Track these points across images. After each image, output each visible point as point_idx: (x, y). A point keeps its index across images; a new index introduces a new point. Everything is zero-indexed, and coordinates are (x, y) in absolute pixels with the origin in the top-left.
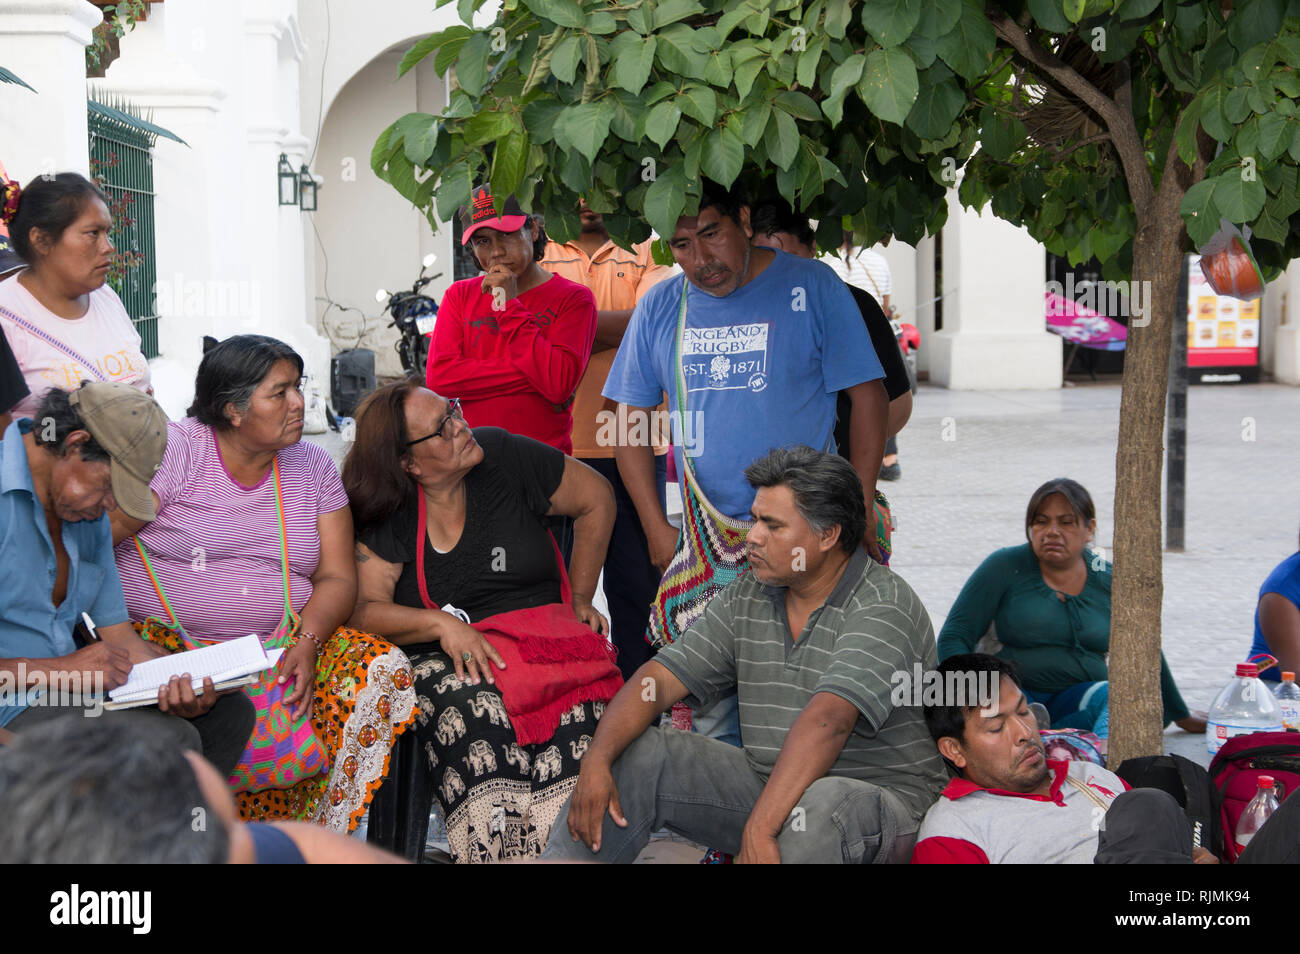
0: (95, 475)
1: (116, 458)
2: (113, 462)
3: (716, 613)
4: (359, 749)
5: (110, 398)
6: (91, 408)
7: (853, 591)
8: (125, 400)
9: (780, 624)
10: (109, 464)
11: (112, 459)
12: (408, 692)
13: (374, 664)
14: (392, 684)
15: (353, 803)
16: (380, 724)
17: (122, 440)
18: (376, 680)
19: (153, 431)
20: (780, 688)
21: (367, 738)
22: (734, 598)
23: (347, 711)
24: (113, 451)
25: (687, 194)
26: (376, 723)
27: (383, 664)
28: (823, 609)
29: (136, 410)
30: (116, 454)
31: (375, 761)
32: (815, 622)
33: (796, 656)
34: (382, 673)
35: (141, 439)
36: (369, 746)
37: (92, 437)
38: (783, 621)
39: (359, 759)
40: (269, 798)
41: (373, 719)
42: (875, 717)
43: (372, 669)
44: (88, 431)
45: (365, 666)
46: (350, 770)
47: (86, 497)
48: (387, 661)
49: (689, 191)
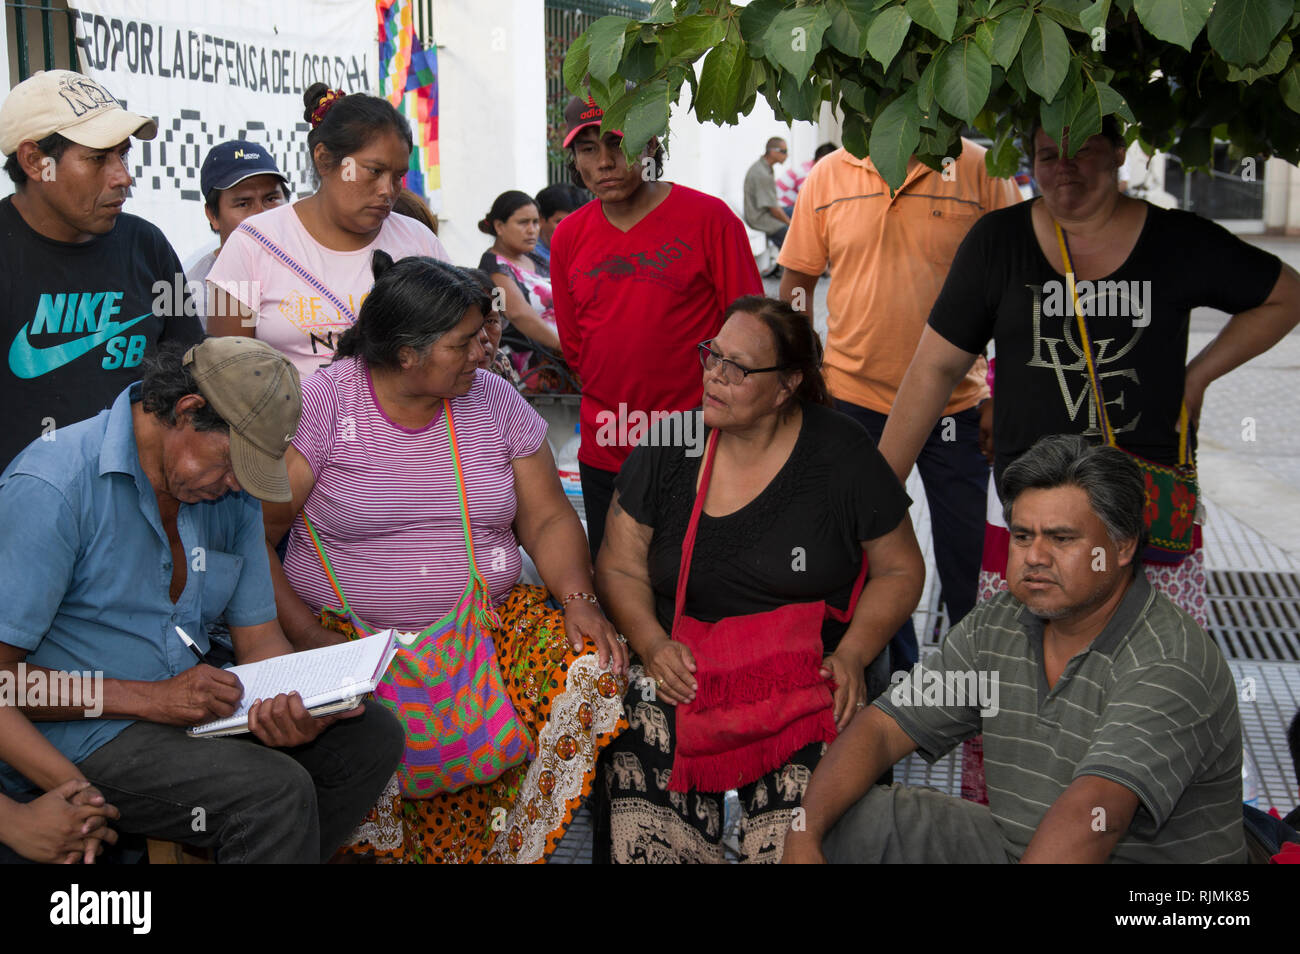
0: (213, 448)
1: (236, 428)
2: (232, 432)
3: (955, 645)
4: (557, 762)
5: (230, 355)
6: (206, 368)
7: (1126, 637)
8: (246, 358)
9: (1033, 663)
10: (228, 435)
11: (231, 428)
12: (613, 700)
13: (575, 666)
14: (596, 690)
15: (550, 823)
16: (580, 735)
17: (242, 406)
18: (576, 684)
19: (282, 394)
20: (1032, 747)
21: (566, 749)
22: (979, 627)
23: (542, 718)
24: (231, 419)
25: (922, 130)
26: (576, 733)
27: (585, 666)
28: (1087, 654)
29: (260, 370)
30: (236, 423)
31: (575, 776)
32: (1075, 671)
33: (1051, 710)
34: (584, 676)
35: (266, 404)
36: (568, 758)
37: (207, 401)
38: (1037, 660)
39: (557, 773)
40: (469, 801)
41: (573, 729)
42: (1157, 807)
43: (572, 671)
44: (202, 395)
45: (565, 668)
46: (545, 787)
47: (202, 474)
48: (591, 663)
49: (925, 126)
